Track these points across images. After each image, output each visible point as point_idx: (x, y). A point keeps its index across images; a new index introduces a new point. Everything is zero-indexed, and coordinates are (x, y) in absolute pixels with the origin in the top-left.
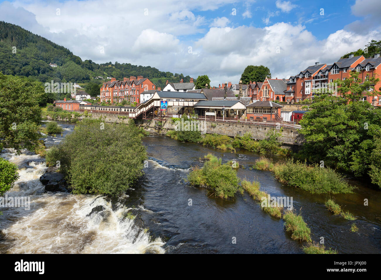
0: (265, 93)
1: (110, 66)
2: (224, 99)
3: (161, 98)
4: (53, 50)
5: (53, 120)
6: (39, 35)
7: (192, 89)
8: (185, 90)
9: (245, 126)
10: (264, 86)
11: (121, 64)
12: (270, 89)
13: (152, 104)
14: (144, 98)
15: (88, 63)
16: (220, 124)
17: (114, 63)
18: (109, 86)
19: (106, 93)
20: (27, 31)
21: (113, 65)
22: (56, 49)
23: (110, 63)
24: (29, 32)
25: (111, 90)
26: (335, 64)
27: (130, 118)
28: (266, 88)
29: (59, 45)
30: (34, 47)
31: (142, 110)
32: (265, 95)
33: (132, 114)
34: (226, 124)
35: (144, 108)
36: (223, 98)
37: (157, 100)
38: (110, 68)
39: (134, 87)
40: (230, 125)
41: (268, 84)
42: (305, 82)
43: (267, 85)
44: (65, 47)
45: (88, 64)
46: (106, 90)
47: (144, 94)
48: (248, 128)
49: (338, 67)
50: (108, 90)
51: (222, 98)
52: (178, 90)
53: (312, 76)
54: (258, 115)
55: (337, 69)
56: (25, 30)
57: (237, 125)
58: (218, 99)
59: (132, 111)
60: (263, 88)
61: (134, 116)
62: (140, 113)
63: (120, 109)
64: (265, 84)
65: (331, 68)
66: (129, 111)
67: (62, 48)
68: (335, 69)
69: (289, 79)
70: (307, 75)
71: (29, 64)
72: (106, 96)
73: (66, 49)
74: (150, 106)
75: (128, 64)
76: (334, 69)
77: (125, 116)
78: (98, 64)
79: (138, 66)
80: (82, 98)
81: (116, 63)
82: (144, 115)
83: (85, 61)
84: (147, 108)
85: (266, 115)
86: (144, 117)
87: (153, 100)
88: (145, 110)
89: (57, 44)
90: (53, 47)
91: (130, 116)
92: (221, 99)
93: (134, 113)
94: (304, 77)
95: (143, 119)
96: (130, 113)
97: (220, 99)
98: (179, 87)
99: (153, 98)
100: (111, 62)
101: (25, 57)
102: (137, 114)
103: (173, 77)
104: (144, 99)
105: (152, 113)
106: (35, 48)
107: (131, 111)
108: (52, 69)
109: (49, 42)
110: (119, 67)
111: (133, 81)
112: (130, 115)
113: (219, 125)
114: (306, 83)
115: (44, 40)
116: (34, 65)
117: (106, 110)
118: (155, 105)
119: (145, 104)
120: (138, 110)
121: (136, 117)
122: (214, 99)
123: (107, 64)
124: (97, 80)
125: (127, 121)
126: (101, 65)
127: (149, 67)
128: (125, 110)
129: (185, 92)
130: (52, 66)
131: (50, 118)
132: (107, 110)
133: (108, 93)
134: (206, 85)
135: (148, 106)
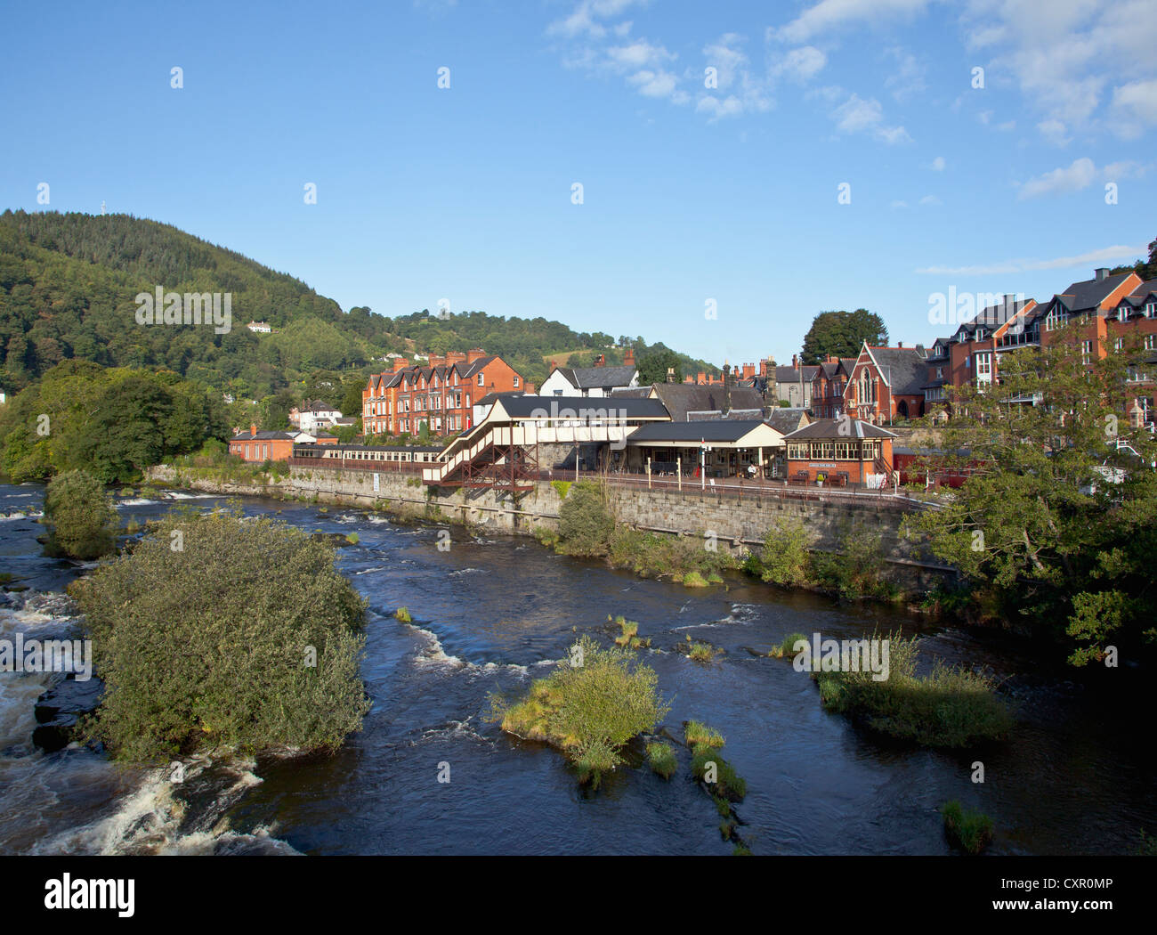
0: (863, 393)
1: (425, 321)
2: (724, 417)
3: (515, 419)
4: (261, 283)
7: (628, 386)
8: (605, 389)
9: (764, 505)
10: (859, 368)
11: (457, 314)
12: (877, 379)
13: (489, 438)
15: (357, 316)
16: (693, 500)
17: (435, 313)
18: (386, 383)
19: (379, 406)
21: (433, 319)
22: (267, 283)
25: (392, 395)
26: (1056, 300)
27: (427, 484)
28: (867, 376)
29: (278, 270)
31: (459, 458)
32: (863, 397)
33: (431, 471)
34: (710, 500)
35: (466, 452)
37: (502, 426)
38: (425, 327)
39: (456, 384)
40: (720, 503)
41: (870, 362)
42: (975, 354)
43: (867, 365)
44: (294, 275)
45: (359, 320)
46: (379, 397)
47: (485, 404)
48: (776, 512)
49: (1065, 309)
50: (385, 397)
51: (716, 412)
52: (585, 391)
53: (994, 335)
54: (822, 465)
55: (1064, 313)
56: (188, 236)
57: (743, 503)
58: (703, 415)
59: (431, 461)
60: (857, 376)
61: (437, 476)
62: (453, 467)
64: (864, 363)
65: (1046, 313)
67: (286, 278)
68: (1059, 313)
69: (934, 348)
70: (980, 332)
72: (379, 413)
73: (299, 280)
74: (481, 445)
75: (478, 314)
76: (1054, 315)
78: (388, 319)
79: (507, 319)
80: (318, 420)
82: (466, 473)
83: (350, 310)
84: (474, 451)
85: (845, 464)
87: (490, 427)
88: (467, 458)
90: (260, 278)
91: (425, 479)
92: (715, 415)
94: (970, 340)
96: (430, 467)
97: (711, 415)
98: (589, 381)
99: (490, 420)
100: (427, 310)
102: (444, 471)
103: (613, 347)
107: (426, 459)
108: (255, 339)
109: (251, 264)
111: (454, 366)
112: (427, 474)
113: (690, 502)
114: (978, 356)
115: (237, 257)
117: (373, 457)
118: (497, 442)
119: (467, 438)
120: (450, 456)
121: (441, 479)
122: (694, 415)
123: (416, 317)
125: (419, 493)
126: (399, 319)
127: (541, 320)
130: (254, 328)
132: (376, 459)
133: (384, 404)
134: (669, 372)
135: (475, 446)
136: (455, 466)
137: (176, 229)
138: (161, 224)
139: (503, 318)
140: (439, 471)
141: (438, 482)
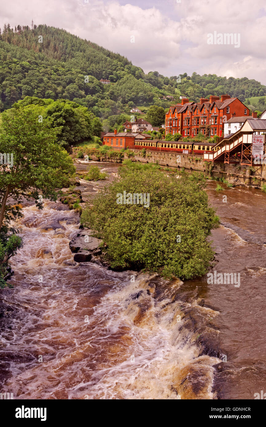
1: (185, 79)
3: (255, 131)
4: (106, 59)
5: (99, 160)
6: (88, 40)
11: (201, 75)
13: (240, 140)
14: (229, 129)
15: (152, 76)
18: (178, 111)
19: (174, 122)
20: (74, 35)
21: (189, 78)
22: (109, 59)
23: (185, 75)
24: (76, 36)
25: (181, 117)
27: (206, 160)
29: (114, 52)
30: (81, 57)
31: (223, 149)
33: (208, 155)
35: (228, 146)
37: (248, 134)
38: (185, 82)
39: (215, 112)
45: (153, 78)
46: (174, 118)
47: (231, 123)
50: (177, 118)
59: (210, 150)
61: (211, 157)
62: (220, 153)
63: (191, 145)
66: (206, 149)
71: (75, 82)
72: (174, 126)
74: (236, 143)
75: (212, 76)
77: (199, 158)
79: (227, 78)
80: (139, 128)
81: (194, 74)
82: (227, 157)
83: (149, 73)
84: (232, 146)
86: (227, 161)
87: (241, 134)
88: (228, 149)
89: (111, 51)
90: (105, 56)
91: (205, 158)
93: (213, 153)
95: (225, 162)
96: (207, 153)
99: (242, 131)
100: (186, 73)
101: (69, 72)
102: (215, 155)
104: (230, 131)
105: (239, 154)
106: (82, 59)
107: (208, 149)
108: (103, 88)
109: (101, 49)
110: (197, 80)
111: (215, 103)
112: (206, 156)
115: (94, 46)
116: (81, 83)
118: (245, 142)
119: (230, 139)
120: (218, 148)
121: (213, 159)
123: (181, 77)
124: (165, 101)
125: (200, 166)
127: (246, 79)
128: (199, 148)
130: (104, 83)
131: (96, 158)
133: (177, 121)
135: (233, 144)
136: (221, 153)
139: (225, 77)
140: (212, 155)
141: (212, 160)
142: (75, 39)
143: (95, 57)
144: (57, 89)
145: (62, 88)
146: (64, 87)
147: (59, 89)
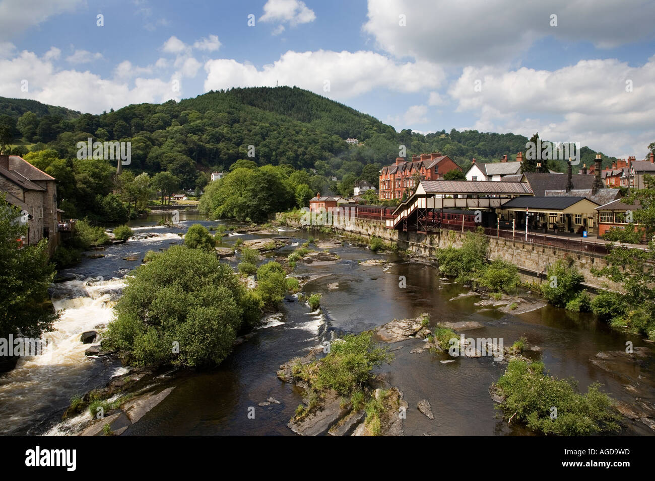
1: (443, 136)
3: (429, 194)
7: (515, 174)
8: (502, 176)
13: (416, 204)
15: (405, 134)
17: (448, 131)
18: (391, 172)
19: (387, 184)
21: (447, 135)
23: (444, 132)
25: (393, 178)
31: (402, 214)
35: (406, 211)
36: (565, 191)
37: (422, 197)
38: (442, 139)
39: (423, 173)
44: (371, 115)
45: (405, 136)
46: (387, 179)
50: (390, 179)
51: (563, 191)
52: (490, 176)
58: (555, 193)
61: (392, 224)
71: (318, 143)
72: (387, 188)
73: (373, 117)
75: (473, 132)
81: (454, 131)
82: (405, 223)
83: (400, 131)
84: (409, 211)
86: (405, 228)
87: (416, 197)
88: (406, 215)
91: (387, 225)
92: (560, 193)
93: (393, 219)
97: (557, 193)
98: (494, 171)
99: (416, 193)
102: (396, 221)
110: (457, 136)
112: (388, 223)
116: (325, 143)
118: (420, 206)
120: (398, 213)
121: (395, 226)
122: (549, 192)
123: (438, 134)
126: (429, 135)
129: (489, 181)
130: (350, 142)
133: (389, 184)
134: (537, 166)
135: (410, 208)
136: (401, 220)
137: (311, 92)
138: (304, 90)
140: (393, 221)
141: (393, 227)
142: (320, 100)
143: (341, 117)
144: (298, 151)
145: (303, 149)
146: (306, 148)
147: (300, 150)
